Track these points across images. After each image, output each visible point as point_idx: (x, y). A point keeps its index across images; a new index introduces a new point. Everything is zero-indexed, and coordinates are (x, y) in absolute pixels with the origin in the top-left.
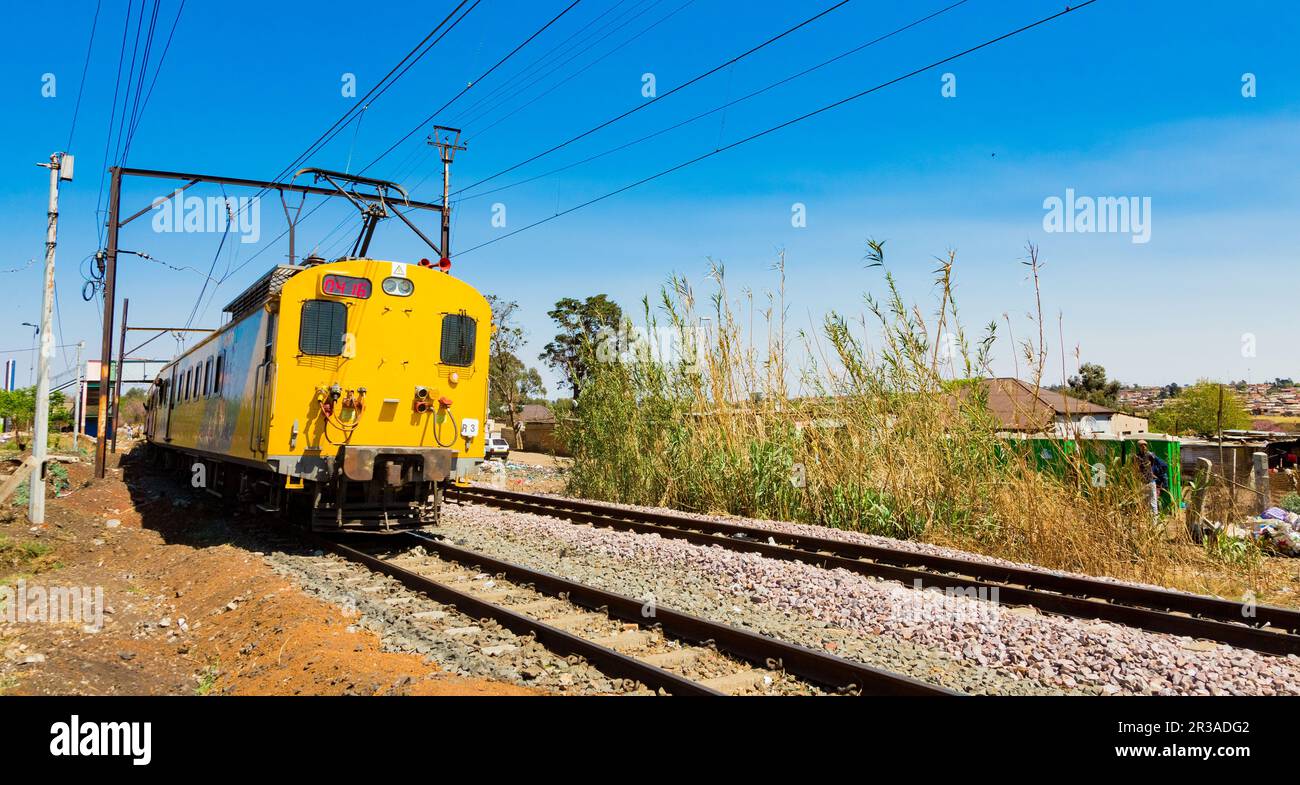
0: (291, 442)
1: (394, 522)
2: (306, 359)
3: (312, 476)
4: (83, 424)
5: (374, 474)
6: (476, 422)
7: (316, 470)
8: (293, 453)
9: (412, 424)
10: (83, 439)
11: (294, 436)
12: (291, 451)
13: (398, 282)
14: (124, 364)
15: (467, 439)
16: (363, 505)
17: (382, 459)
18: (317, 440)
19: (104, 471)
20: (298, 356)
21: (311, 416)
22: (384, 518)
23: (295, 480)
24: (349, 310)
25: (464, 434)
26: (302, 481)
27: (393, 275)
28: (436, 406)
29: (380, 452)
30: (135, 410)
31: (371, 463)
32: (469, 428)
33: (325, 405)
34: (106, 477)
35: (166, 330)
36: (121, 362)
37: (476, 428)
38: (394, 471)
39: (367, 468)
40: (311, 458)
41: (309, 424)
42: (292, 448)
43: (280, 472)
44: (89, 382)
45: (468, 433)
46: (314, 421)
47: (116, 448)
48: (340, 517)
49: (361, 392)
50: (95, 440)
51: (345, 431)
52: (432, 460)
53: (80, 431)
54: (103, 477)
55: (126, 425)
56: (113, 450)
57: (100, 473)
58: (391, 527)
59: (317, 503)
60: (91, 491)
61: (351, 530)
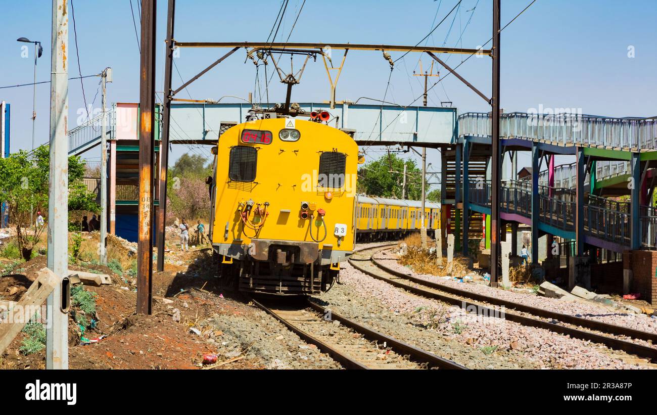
0: (225, 235)
1: (286, 289)
2: (233, 184)
3: (237, 257)
4: (113, 218)
5: (269, 256)
6: (345, 226)
7: (239, 254)
8: (226, 242)
9: (299, 226)
10: (115, 244)
11: (227, 231)
12: (225, 241)
13: (290, 132)
14: (172, 110)
15: (339, 238)
16: (268, 277)
17: (274, 248)
18: (239, 235)
19: (151, 301)
20: (228, 182)
21: (236, 220)
22: (279, 286)
23: (228, 259)
24: (258, 152)
25: (336, 234)
26: (232, 259)
27: (286, 127)
28: (316, 214)
29: (272, 243)
30: (191, 196)
31: (267, 249)
32: (340, 230)
33: (243, 213)
34: (154, 313)
35: (237, 46)
36: (168, 106)
37: (345, 230)
38: (282, 256)
39: (264, 253)
40: (236, 246)
41: (235, 225)
42: (226, 239)
43: (220, 253)
44: (120, 143)
45: (340, 234)
46: (238, 223)
47: (166, 261)
48: (251, 282)
49: (266, 205)
50: (133, 247)
51: (255, 230)
52: (305, 250)
53: (109, 230)
54: (150, 313)
55: (177, 222)
56: (161, 266)
57: (145, 304)
58: (282, 291)
59: (241, 274)
60: (134, 336)
61: (260, 292)
